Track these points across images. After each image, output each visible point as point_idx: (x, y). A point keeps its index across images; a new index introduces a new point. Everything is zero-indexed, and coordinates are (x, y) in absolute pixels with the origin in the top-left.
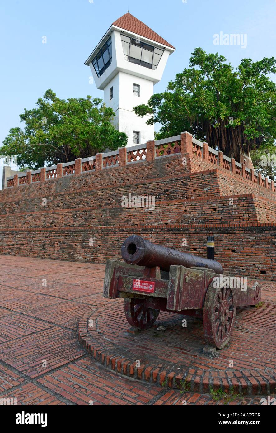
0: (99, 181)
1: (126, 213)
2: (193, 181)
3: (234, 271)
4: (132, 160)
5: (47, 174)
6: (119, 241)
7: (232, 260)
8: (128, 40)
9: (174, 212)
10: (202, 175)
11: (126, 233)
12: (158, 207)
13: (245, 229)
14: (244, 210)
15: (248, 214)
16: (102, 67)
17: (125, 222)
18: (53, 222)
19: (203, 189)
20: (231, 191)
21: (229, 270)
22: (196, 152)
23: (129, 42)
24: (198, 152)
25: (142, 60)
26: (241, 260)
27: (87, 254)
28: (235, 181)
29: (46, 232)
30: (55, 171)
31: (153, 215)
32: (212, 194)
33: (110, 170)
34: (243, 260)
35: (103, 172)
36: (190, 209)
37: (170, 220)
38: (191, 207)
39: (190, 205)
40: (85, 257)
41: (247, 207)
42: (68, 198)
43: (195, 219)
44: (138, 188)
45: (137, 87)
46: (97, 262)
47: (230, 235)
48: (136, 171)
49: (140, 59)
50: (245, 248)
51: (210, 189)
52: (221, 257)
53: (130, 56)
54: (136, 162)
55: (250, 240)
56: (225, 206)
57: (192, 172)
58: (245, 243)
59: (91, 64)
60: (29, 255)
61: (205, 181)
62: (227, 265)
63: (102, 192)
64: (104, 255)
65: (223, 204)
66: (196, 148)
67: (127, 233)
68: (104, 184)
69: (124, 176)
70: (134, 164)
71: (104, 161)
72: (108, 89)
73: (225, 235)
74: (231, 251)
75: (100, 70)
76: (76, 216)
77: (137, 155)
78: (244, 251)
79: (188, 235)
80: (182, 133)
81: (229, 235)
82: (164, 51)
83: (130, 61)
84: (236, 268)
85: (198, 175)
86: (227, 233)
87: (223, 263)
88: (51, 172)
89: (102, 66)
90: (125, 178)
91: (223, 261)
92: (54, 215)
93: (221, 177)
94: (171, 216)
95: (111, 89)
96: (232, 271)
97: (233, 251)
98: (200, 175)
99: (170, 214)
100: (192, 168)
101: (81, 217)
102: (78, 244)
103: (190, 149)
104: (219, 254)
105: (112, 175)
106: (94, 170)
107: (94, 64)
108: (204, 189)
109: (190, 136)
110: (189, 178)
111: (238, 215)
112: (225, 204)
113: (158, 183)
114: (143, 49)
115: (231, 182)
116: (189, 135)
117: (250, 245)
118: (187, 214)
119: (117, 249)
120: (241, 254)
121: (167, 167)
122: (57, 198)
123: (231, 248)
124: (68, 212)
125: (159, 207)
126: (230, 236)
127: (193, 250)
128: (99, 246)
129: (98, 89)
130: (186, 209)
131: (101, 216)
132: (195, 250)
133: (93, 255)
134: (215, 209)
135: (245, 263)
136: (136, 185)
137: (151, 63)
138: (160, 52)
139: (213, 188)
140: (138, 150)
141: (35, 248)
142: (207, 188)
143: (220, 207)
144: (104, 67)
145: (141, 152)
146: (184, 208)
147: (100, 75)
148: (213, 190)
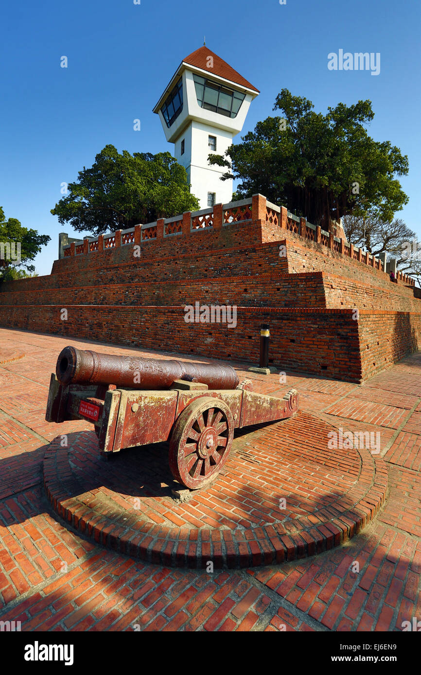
0: (160, 252)
1: (181, 290)
2: (259, 254)
3: (292, 364)
4: (197, 227)
5: (105, 243)
6: (168, 324)
7: (290, 351)
8: (202, 81)
9: (233, 291)
10: (270, 247)
11: (176, 316)
12: (215, 285)
13: (308, 315)
14: (312, 291)
15: (316, 296)
16: (172, 115)
17: (179, 301)
18: (104, 298)
19: (269, 264)
20: (304, 267)
21: (286, 363)
22: (271, 218)
23: (203, 83)
24: (273, 219)
25: (219, 106)
26: (300, 352)
27: (135, 337)
28: (311, 255)
29: (94, 310)
30: (113, 239)
31: (210, 295)
32: (280, 271)
33: (173, 238)
34: (303, 352)
35: (164, 241)
36: (252, 288)
37: (228, 301)
38: (252, 285)
39: (251, 283)
40: (133, 340)
41: (315, 287)
42: (122, 271)
43: (256, 300)
44: (197, 261)
45: (213, 140)
46: (145, 347)
47: (290, 321)
48: (201, 240)
49: (216, 105)
50: (306, 339)
51: (278, 264)
52: (278, 347)
53: (205, 101)
54: (201, 229)
55: (312, 329)
56: (290, 286)
57: (263, 243)
58: (306, 333)
59: (160, 112)
60: (77, 335)
61: (272, 254)
62: (285, 357)
63: (159, 265)
64: (153, 339)
65: (288, 284)
66: (271, 214)
67: (177, 314)
68: (165, 254)
69: (187, 245)
70: (198, 232)
71: (166, 228)
72: (179, 142)
73: (284, 321)
74: (289, 341)
75: (170, 119)
76: (127, 293)
77: (203, 221)
78: (304, 342)
79: (243, 319)
80: (253, 195)
81: (288, 321)
82: (246, 95)
83: (204, 108)
84: (294, 361)
85: (265, 247)
86: (288, 319)
87: (280, 355)
88: (110, 240)
89: (172, 113)
90: (188, 248)
91: (280, 352)
92: (105, 291)
93: (292, 250)
94: (230, 296)
95: (183, 142)
96: (289, 364)
97: (293, 341)
98: (267, 247)
99: (228, 294)
100: (263, 238)
101: (133, 294)
102: (126, 325)
103: (262, 215)
104: (277, 344)
105: (174, 245)
106: (155, 238)
107: (163, 111)
108: (271, 264)
109: (263, 199)
110: (254, 251)
111: (304, 297)
112: (291, 284)
113: (220, 256)
114: (220, 93)
115: (306, 255)
116: (262, 197)
117: (311, 334)
118: (247, 294)
119: (166, 332)
120: (301, 345)
121: (235, 236)
122: (110, 271)
123: (291, 337)
124: (119, 288)
125: (217, 285)
126: (290, 323)
127: (247, 337)
128: (148, 328)
129: (169, 142)
130: (247, 288)
131: (154, 293)
132: (250, 337)
133: (141, 339)
134: (278, 289)
135: (304, 356)
136: (196, 258)
137: (230, 110)
138: (241, 96)
139: (281, 263)
140: (204, 216)
141: (83, 328)
142: (275, 263)
143: (284, 287)
144: (174, 115)
145: (207, 217)
146: (244, 286)
147: (170, 126)
148: (280, 266)
